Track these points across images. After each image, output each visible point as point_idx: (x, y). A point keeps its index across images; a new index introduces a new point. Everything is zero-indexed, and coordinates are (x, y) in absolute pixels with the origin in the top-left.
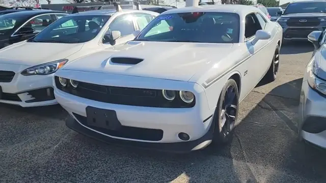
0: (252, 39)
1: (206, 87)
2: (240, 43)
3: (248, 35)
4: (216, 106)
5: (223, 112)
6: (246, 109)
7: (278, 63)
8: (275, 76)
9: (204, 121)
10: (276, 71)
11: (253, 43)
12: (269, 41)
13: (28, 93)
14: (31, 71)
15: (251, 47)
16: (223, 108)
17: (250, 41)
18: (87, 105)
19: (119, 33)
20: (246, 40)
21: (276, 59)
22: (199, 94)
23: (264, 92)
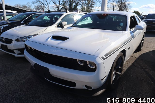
0: (133, 29)
1: (104, 59)
2: (126, 31)
3: (131, 27)
4: (110, 70)
5: (114, 72)
6: (127, 67)
7: (143, 42)
8: (142, 48)
9: (101, 80)
10: (142, 46)
11: (133, 32)
12: (141, 31)
13: (18, 50)
14: (20, 39)
15: (132, 34)
16: (114, 70)
17: (132, 31)
18: (35, 62)
19: (66, 23)
20: (130, 30)
21: (143, 40)
22: (99, 64)
23: (136, 57)
